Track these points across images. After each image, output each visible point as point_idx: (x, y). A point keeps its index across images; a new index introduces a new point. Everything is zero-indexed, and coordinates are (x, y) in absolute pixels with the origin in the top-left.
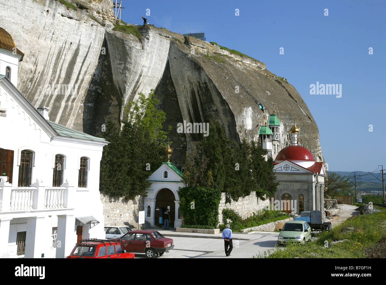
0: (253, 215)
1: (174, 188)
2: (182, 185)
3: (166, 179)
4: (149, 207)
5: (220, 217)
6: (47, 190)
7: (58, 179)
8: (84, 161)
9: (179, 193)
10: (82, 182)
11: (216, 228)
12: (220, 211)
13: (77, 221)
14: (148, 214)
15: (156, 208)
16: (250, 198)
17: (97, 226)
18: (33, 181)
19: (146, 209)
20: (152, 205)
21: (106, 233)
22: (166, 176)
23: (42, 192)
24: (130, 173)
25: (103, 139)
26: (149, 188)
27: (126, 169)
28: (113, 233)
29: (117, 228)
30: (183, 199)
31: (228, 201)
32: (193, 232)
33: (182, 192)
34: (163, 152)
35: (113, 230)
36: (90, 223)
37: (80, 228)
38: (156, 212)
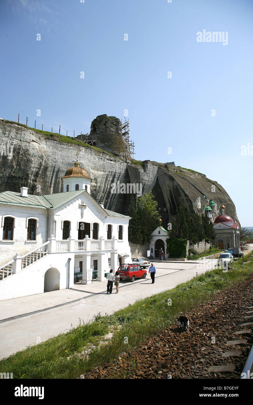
0: (204, 251)
1: (164, 239)
2: (168, 237)
3: (159, 235)
4: (152, 248)
5: (187, 253)
6: (105, 241)
7: (109, 236)
8: (121, 228)
9: (166, 241)
10: (120, 237)
11: (185, 258)
12: (187, 250)
13: (119, 255)
14: (152, 252)
15: (155, 249)
16: (202, 243)
17: (128, 257)
18: (99, 237)
19: (150, 249)
20: (153, 247)
21: (133, 261)
22: (159, 233)
23: (103, 242)
24: (142, 232)
25: (128, 217)
26: (152, 239)
27: (140, 230)
28: (136, 261)
29: (137, 259)
30: (169, 244)
31: (191, 244)
32: (174, 260)
33: (168, 241)
34: (158, 221)
35: (135, 260)
36: (125, 256)
37: (120, 259)
38: (155, 251)
